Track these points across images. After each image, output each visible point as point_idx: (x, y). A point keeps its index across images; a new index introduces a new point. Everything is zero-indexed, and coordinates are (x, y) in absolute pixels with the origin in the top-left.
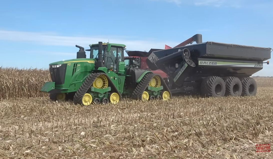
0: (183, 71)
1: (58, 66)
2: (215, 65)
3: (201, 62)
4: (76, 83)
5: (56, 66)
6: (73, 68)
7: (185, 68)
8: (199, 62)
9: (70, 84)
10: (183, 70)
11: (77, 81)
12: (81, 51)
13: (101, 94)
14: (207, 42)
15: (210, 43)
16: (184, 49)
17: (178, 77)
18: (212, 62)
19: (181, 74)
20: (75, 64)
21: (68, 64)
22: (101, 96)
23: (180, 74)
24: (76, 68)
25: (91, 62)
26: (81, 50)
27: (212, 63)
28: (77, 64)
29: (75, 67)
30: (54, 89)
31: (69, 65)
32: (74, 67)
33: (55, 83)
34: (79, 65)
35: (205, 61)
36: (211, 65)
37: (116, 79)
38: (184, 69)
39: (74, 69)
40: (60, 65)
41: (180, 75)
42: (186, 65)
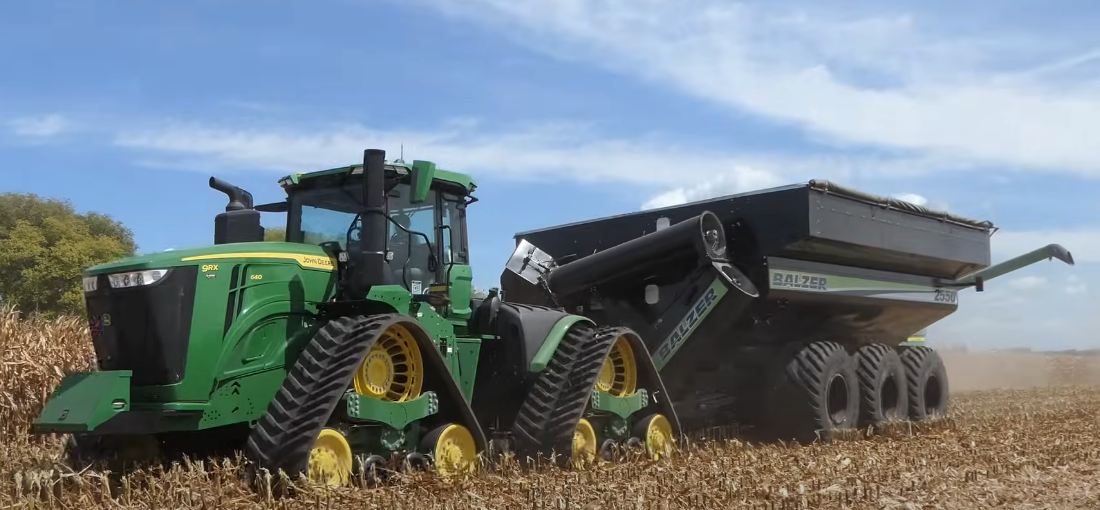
0: (700, 319)
1: (148, 279)
2: (822, 290)
3: (777, 274)
4: (240, 376)
5: (139, 278)
6: (228, 291)
7: (714, 303)
8: (772, 272)
9: (215, 380)
10: (704, 315)
11: (245, 362)
12: (242, 208)
13: (394, 434)
14: (812, 184)
15: (822, 186)
16: (704, 214)
17: (676, 348)
18: (810, 275)
19: (691, 330)
20: (236, 269)
21: (205, 268)
22: (391, 443)
23: (687, 334)
24: (242, 290)
25: (313, 261)
26: (238, 204)
27: (812, 282)
28: (245, 268)
29: (239, 288)
30: (127, 408)
31: (209, 272)
32: (233, 284)
33: (129, 373)
34: (255, 277)
35: (790, 273)
36: (809, 289)
37: (449, 350)
38: (709, 309)
39: (232, 295)
40: (163, 272)
41: (684, 339)
42: (719, 290)
